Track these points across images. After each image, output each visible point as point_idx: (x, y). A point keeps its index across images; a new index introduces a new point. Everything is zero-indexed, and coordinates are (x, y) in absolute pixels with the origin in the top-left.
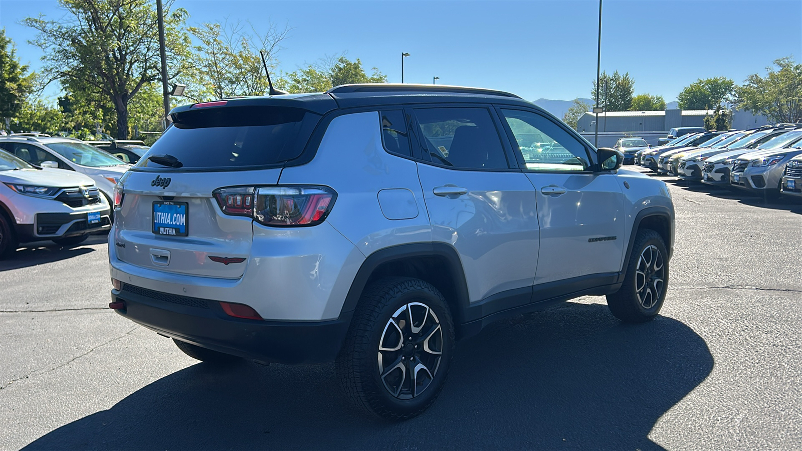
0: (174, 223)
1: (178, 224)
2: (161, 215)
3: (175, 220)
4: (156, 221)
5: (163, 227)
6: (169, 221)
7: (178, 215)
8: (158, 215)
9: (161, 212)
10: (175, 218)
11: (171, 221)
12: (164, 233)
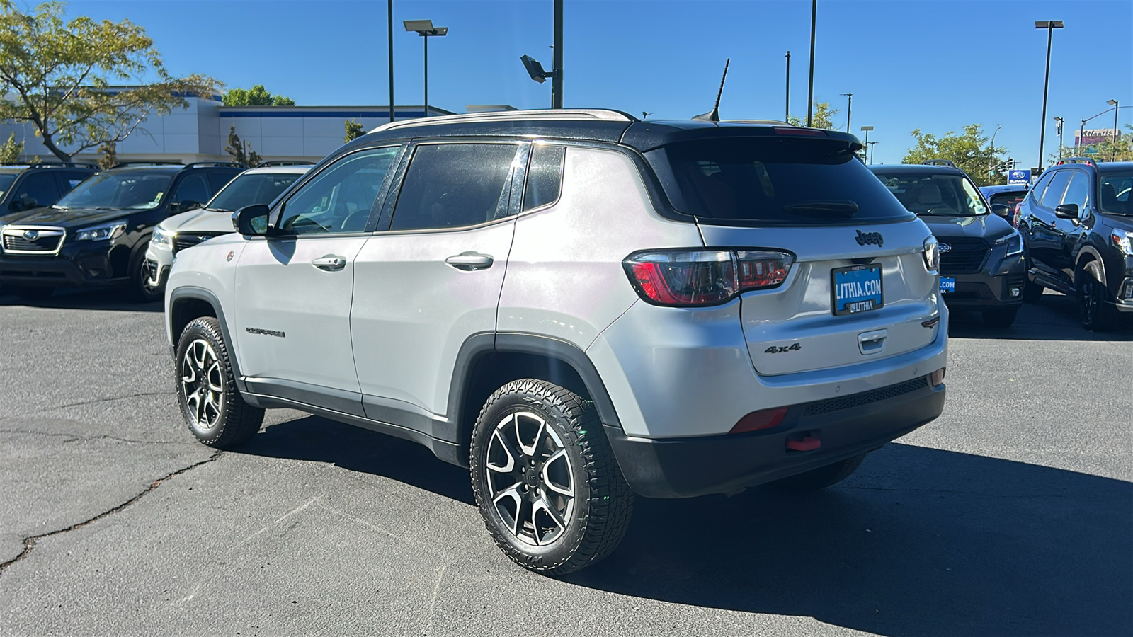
0: (869, 294)
1: (873, 293)
2: (848, 287)
3: (869, 289)
4: (838, 297)
5: (855, 303)
6: (860, 292)
7: (873, 281)
8: (844, 288)
9: (848, 283)
10: (869, 287)
11: (863, 292)
12: (857, 310)
